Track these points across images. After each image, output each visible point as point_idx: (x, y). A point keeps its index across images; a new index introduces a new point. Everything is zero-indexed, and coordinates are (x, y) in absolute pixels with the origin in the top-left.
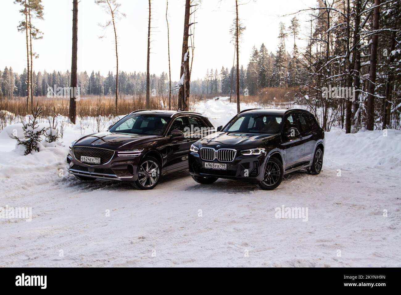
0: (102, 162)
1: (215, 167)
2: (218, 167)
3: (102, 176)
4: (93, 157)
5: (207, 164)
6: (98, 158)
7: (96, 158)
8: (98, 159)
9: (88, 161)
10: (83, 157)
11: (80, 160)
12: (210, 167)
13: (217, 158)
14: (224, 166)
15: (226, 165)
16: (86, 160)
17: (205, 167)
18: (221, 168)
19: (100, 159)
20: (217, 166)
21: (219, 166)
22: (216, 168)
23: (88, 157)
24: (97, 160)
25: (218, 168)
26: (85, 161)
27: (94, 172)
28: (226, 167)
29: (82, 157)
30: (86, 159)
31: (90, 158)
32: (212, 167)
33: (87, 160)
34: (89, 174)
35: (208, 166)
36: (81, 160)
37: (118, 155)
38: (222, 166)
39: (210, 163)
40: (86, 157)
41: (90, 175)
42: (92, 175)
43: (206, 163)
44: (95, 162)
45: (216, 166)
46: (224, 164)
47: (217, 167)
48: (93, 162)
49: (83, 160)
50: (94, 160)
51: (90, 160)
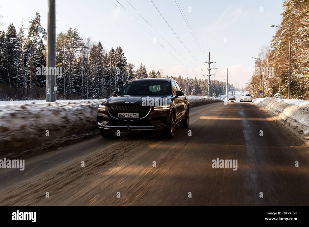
0: (140, 116)
3: (141, 128)
4: (131, 113)
6: (136, 113)
7: (134, 113)
9: (126, 117)
10: (121, 114)
11: (117, 117)
16: (124, 116)
19: (138, 114)
23: (126, 114)
24: (135, 115)
26: (123, 117)
27: (132, 126)
29: (119, 114)
31: (128, 114)
33: (125, 116)
34: (127, 128)
36: (119, 117)
37: (154, 109)
40: (123, 113)
41: (128, 129)
42: (129, 128)
44: (133, 117)
48: (131, 117)
49: (121, 116)
50: (132, 116)
51: (128, 116)
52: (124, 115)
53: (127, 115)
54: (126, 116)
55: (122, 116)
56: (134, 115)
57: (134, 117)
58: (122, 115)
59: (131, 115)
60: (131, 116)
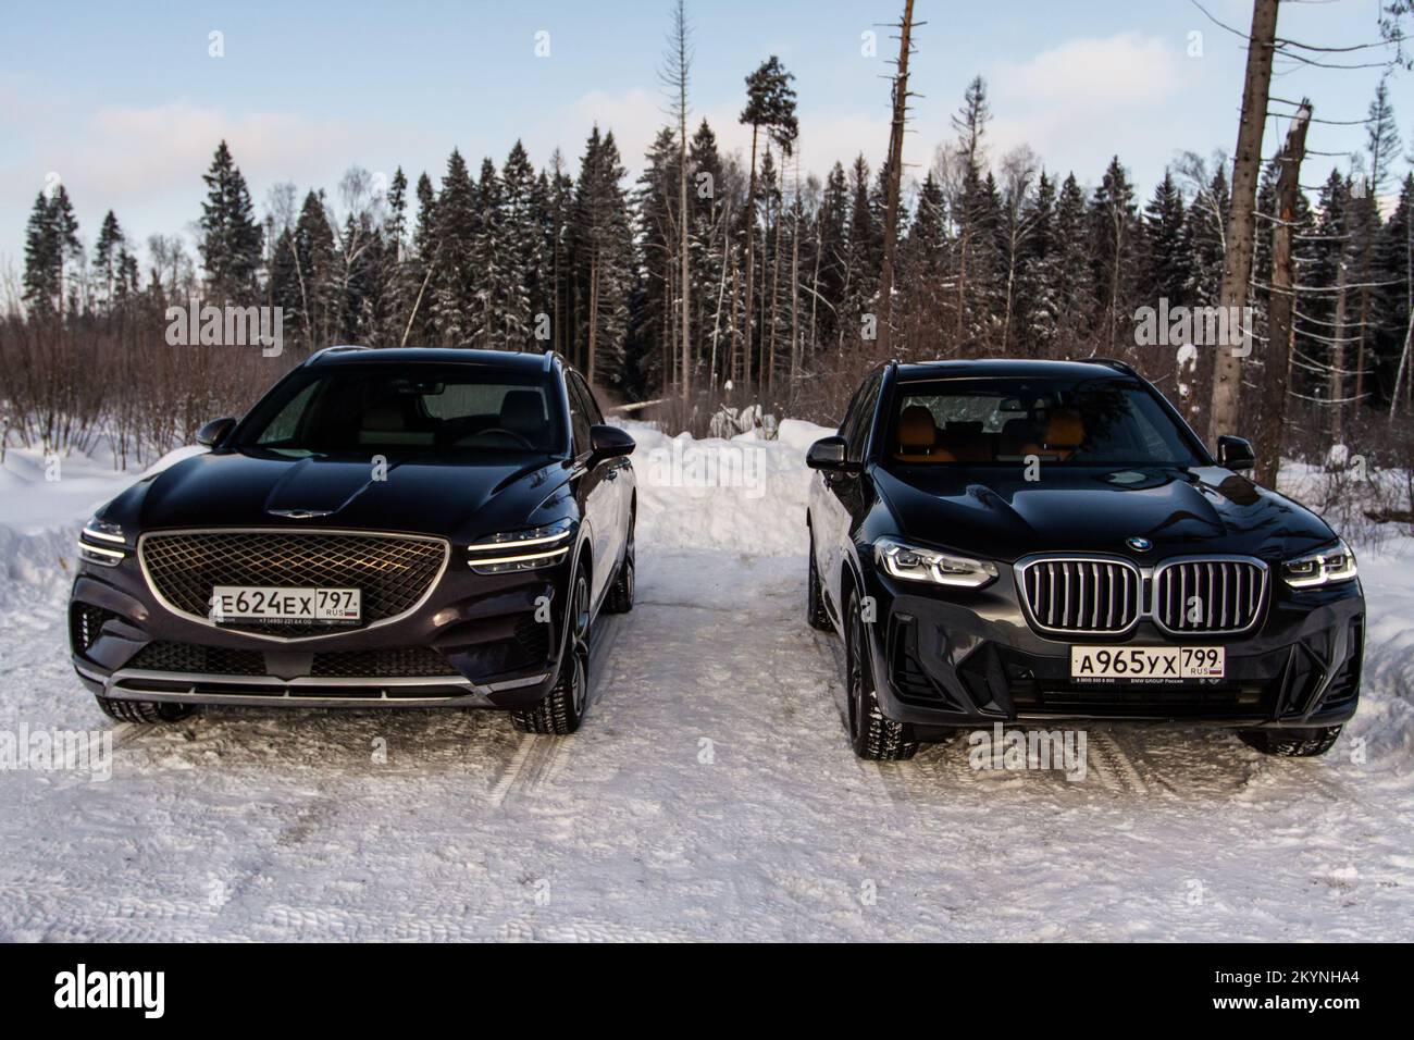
0: (370, 609)
1: (1145, 673)
2: (1170, 666)
3: (376, 691)
4: (307, 585)
5: (1087, 658)
6: (340, 591)
7: (330, 591)
8: (344, 599)
9: (271, 613)
10: (235, 591)
11: (206, 612)
12: (1111, 672)
13: (1155, 613)
14: (1208, 662)
15: (1221, 651)
16: (255, 610)
17: (1076, 671)
18: (1187, 673)
19: (356, 593)
20: (1162, 665)
21: (1175, 665)
22: (1153, 675)
23: (268, 592)
24: (338, 601)
25: (1170, 674)
26: (249, 614)
27: (312, 675)
28: (1220, 665)
29: (219, 592)
30: (251, 607)
31: (283, 593)
32: (1128, 674)
33: (264, 606)
34: (279, 690)
35: (1098, 668)
36: (216, 612)
37: (471, 563)
38: (1194, 662)
39: (1113, 651)
40: (250, 591)
41: (286, 697)
42: (296, 691)
43: (1079, 653)
44: (321, 614)
45: (1153, 666)
46: (1206, 650)
47: (1159, 672)
48: (305, 615)
49: (234, 608)
50: (311, 606)
51: (286, 605)
52: (259, 598)
53: (280, 598)
54: (270, 605)
55: (243, 606)
56: (329, 604)
57: (328, 612)
58: (239, 601)
59: (305, 604)
60: (305, 608)
